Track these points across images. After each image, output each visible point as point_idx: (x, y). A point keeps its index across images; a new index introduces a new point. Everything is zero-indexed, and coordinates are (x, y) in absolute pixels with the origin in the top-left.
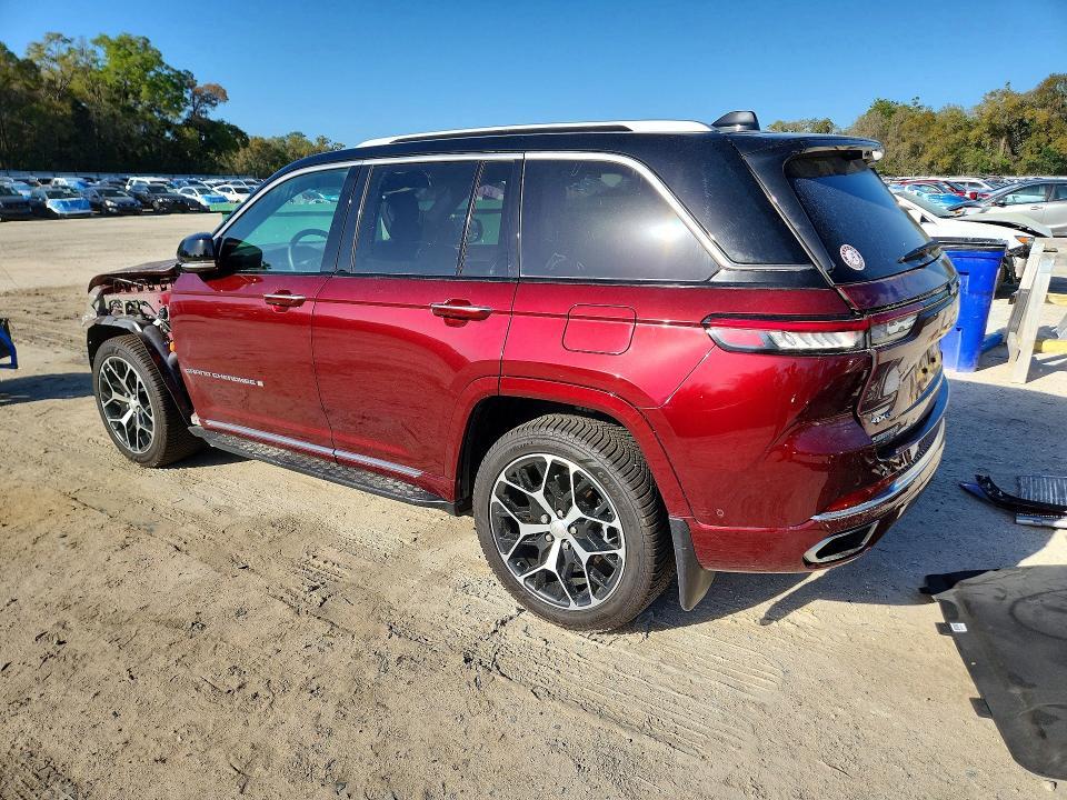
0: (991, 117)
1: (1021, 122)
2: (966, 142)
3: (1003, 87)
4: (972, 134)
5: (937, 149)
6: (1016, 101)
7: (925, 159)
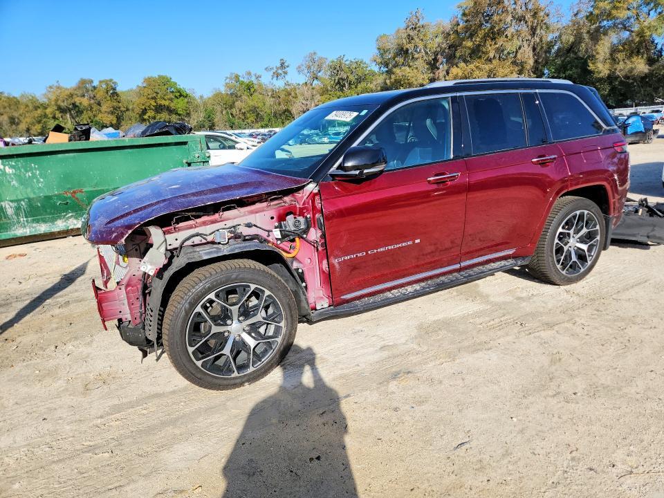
0: (57, 100)
1: (74, 104)
2: (46, 116)
3: (56, 84)
4: (48, 111)
5: (28, 120)
6: (67, 92)
7: (23, 126)
